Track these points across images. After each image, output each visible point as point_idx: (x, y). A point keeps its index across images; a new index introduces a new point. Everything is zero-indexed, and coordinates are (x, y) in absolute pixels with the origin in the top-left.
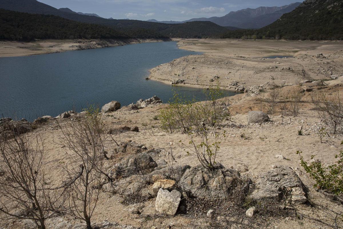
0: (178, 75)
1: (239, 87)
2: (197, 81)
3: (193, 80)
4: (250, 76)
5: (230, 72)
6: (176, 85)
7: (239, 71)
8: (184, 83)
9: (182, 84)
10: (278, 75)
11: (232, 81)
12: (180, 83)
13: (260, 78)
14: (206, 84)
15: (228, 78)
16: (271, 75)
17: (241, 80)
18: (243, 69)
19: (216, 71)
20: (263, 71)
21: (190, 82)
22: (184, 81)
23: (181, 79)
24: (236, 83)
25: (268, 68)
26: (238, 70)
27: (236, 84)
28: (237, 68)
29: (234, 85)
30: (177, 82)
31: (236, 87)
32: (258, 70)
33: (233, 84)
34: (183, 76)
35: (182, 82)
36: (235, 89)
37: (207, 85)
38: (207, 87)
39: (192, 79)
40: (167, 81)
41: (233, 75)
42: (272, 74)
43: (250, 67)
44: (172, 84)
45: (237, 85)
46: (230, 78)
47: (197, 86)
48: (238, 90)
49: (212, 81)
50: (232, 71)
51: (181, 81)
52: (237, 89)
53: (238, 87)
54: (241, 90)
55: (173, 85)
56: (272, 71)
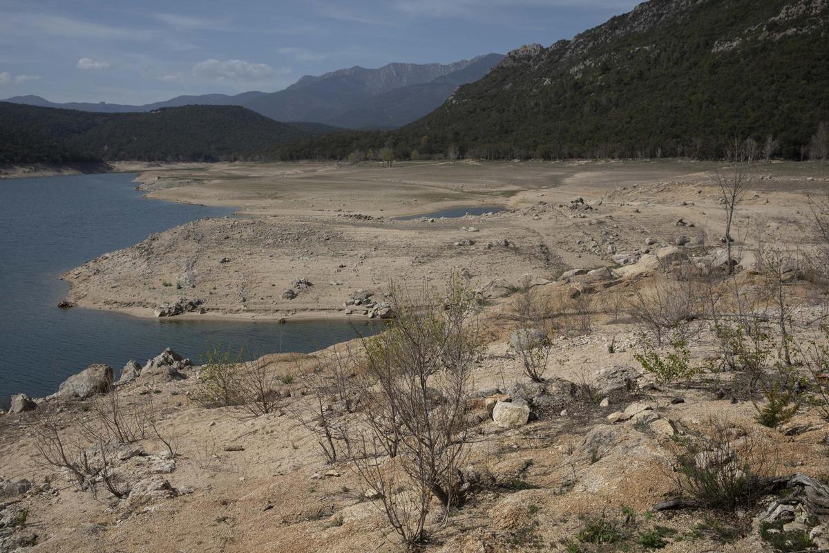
0: (175, 287)
1: (375, 308)
2: (244, 300)
3: (231, 299)
4: (403, 274)
5: (342, 266)
6: (177, 317)
7: (370, 260)
8: (203, 311)
9: (196, 314)
10: (480, 263)
11: (351, 291)
12: (189, 311)
13: (431, 276)
14: (273, 306)
15: (337, 284)
16: (461, 266)
17: (378, 286)
18: (379, 252)
19: (298, 264)
20: (438, 256)
21: (220, 306)
22: (199, 303)
23: (190, 299)
24: (366, 298)
25: (450, 247)
26: (365, 257)
27: (366, 299)
28: (362, 252)
29: (360, 303)
30: (179, 310)
31: (368, 307)
32: (423, 254)
33: (357, 302)
34: (194, 287)
35: (194, 306)
36: (367, 313)
37: (277, 311)
38: (279, 316)
39: (227, 295)
40: (141, 308)
41: (353, 274)
42: (464, 261)
43: (398, 248)
44: (161, 315)
45: (368, 302)
46: (346, 284)
47: (247, 316)
48: (373, 316)
49: (292, 295)
50: (348, 262)
51: (191, 303)
52: (370, 315)
53: (372, 307)
54: (383, 317)
55: (167, 317)
56: (461, 253)
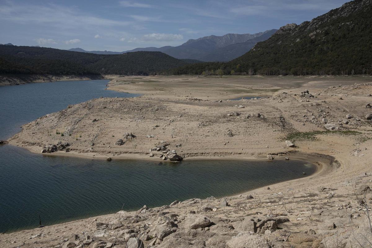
0: (61, 135)
1: (167, 153)
2: (93, 145)
3: (87, 143)
4: (191, 132)
5: (157, 126)
6: (52, 154)
7: (175, 123)
8: (68, 150)
9: (63, 153)
10: (240, 127)
11: (157, 142)
12: (60, 150)
13: (208, 134)
14: (108, 149)
15: (151, 137)
16: (228, 128)
17: (174, 139)
18: (182, 118)
19: (133, 124)
20: (216, 122)
21: (79, 148)
22: (68, 145)
23: (64, 143)
24: (164, 146)
25: (225, 117)
26: (173, 121)
27: (164, 148)
28: (172, 118)
29: (159, 150)
30: (55, 149)
31: (164, 153)
32: (207, 120)
33: (158, 149)
34: (70, 135)
35: (63, 147)
36: (162, 157)
37: (110, 152)
38: (110, 156)
39: (85, 141)
40: (38, 147)
41: (161, 131)
42: (230, 126)
43: (194, 116)
44: (43, 152)
45: (165, 149)
46: (156, 138)
47: (90, 155)
48: (165, 159)
49: (122, 143)
50: (162, 124)
52: (164, 158)
53: (166, 153)
54: (171, 159)
55: (46, 154)
56: (230, 120)
